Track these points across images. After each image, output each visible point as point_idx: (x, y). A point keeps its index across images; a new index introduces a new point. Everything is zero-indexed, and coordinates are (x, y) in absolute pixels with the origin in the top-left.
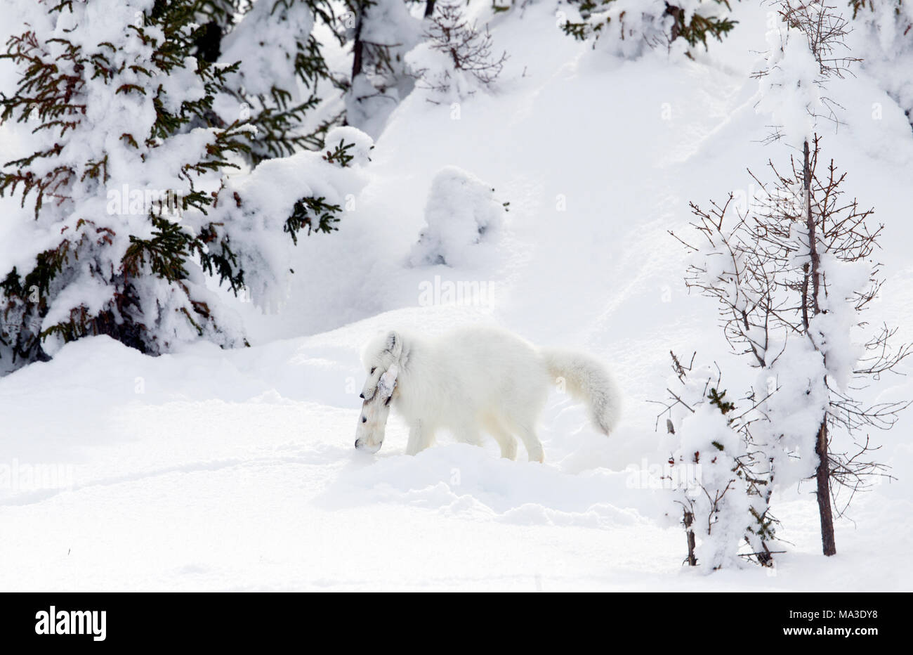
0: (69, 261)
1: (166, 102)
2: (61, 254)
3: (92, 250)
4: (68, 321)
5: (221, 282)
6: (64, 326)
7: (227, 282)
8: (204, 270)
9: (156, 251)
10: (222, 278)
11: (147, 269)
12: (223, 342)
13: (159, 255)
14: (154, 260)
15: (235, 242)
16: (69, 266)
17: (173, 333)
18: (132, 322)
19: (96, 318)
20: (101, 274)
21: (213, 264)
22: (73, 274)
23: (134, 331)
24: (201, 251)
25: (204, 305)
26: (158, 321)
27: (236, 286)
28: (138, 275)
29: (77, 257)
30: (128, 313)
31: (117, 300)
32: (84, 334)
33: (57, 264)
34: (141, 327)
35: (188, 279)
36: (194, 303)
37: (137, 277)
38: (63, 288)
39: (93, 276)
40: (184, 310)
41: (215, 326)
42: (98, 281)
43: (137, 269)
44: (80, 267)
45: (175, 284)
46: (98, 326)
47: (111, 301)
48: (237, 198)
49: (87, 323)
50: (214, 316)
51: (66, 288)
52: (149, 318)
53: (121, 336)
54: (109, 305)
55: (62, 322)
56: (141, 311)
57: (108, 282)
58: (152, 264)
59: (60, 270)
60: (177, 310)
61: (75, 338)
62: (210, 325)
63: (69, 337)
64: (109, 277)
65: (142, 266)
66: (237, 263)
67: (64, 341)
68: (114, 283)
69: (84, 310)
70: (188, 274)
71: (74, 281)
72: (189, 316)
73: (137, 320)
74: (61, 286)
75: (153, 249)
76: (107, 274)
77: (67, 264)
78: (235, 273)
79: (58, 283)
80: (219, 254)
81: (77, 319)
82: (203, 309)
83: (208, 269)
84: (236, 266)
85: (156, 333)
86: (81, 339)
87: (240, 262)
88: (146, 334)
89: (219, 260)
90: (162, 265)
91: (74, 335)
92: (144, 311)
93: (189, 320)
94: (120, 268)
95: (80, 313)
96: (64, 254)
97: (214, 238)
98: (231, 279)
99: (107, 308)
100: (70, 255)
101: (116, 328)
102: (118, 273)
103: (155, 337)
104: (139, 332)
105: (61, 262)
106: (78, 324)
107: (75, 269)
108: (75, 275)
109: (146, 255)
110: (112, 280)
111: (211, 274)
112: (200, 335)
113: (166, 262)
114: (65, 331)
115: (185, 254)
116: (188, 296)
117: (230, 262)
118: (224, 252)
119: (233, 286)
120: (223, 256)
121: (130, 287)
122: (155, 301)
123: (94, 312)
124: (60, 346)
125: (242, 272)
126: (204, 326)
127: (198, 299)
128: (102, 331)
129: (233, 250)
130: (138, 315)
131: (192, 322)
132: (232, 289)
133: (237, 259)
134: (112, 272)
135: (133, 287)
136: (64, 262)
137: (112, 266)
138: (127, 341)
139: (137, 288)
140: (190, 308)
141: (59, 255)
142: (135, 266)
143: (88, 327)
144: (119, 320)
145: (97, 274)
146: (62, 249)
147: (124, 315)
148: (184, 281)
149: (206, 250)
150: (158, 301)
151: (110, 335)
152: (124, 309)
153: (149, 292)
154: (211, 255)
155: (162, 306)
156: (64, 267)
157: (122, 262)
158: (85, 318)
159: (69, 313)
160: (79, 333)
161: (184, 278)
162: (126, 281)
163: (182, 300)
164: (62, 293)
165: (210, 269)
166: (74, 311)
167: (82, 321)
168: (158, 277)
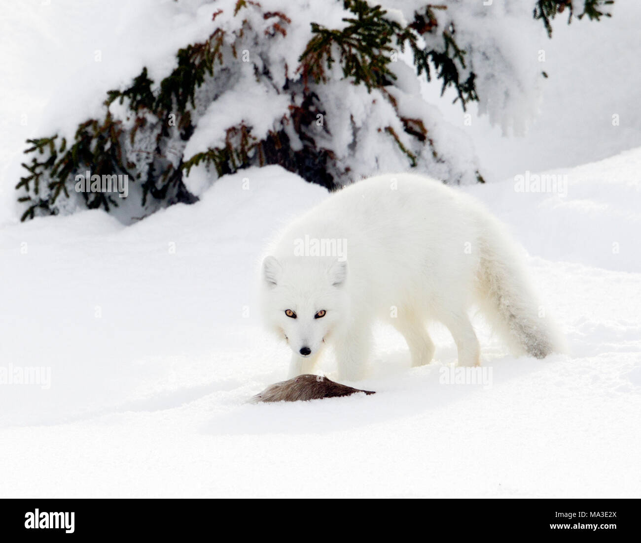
0: (224, 59)
2: (212, 50)
3: (256, 44)
4: (222, 146)
5: (443, 89)
6: (216, 153)
7: (452, 91)
8: (419, 73)
9: (351, 45)
10: (445, 84)
11: (336, 71)
12: (446, 177)
13: (354, 51)
14: (346, 58)
15: (463, 33)
16: (224, 66)
17: (373, 164)
18: (315, 147)
19: (263, 141)
20: (270, 78)
21: (432, 65)
22: (230, 77)
23: (317, 161)
24: (414, 46)
25: (419, 123)
26: (353, 146)
27: (465, 96)
28: (324, 79)
29: (235, 53)
30: (309, 134)
31: (293, 116)
32: (246, 165)
33: (207, 64)
34: (328, 154)
35: (397, 86)
36: (405, 121)
37: (321, 82)
38: (216, 98)
39: (258, 81)
40: (390, 130)
41: (435, 154)
42: (265, 89)
43: (322, 71)
44: (240, 69)
45: (376, 93)
46: (266, 154)
47: (284, 117)
49: (249, 149)
50: (433, 137)
51: (220, 99)
52: (339, 143)
53: (299, 167)
54: (282, 122)
55: (213, 147)
56: (328, 132)
57: (281, 89)
58: (344, 65)
59: (211, 73)
60: (379, 130)
61: (233, 170)
62: (427, 152)
63: (224, 169)
64: (282, 83)
65: (330, 67)
66: (466, 63)
67: (216, 174)
68: (289, 91)
69: (246, 131)
70: (395, 78)
71: (232, 88)
72: (397, 139)
73: (322, 144)
74: (211, 95)
75: (345, 42)
76: (279, 79)
77: (221, 63)
78: (463, 77)
79: (207, 91)
80: (441, 50)
81: (235, 143)
82: (417, 128)
83: (424, 71)
84: (464, 67)
85: (349, 163)
86: (241, 172)
87: (471, 62)
88: (334, 165)
89: (440, 59)
90: (358, 66)
91: (231, 165)
92: (332, 131)
93: (397, 145)
94: (298, 70)
95: (240, 135)
96: (217, 50)
97: (434, 28)
98: (458, 86)
99: (279, 128)
100: (225, 51)
101: (292, 155)
102: (295, 76)
103: (348, 170)
104: (325, 162)
105: (212, 61)
106: (236, 150)
107: (232, 71)
108: (232, 80)
109: (335, 50)
110: (286, 88)
111: (429, 79)
112: (414, 165)
113: (364, 61)
114: (218, 160)
115: (390, 49)
116: (397, 110)
117: (457, 61)
118: (447, 47)
119: (461, 96)
120: (446, 53)
121: (310, 98)
122: (349, 117)
123: (260, 132)
124: (211, 183)
125: (473, 76)
126: (419, 153)
127: (410, 112)
128: (271, 161)
129: (461, 44)
130: (323, 137)
131: (402, 147)
132: (459, 101)
133: (466, 58)
134: (286, 75)
135: (317, 97)
136: (216, 60)
137: (286, 67)
138: (308, 174)
139: (322, 98)
140: (398, 127)
141: (209, 51)
142: (320, 67)
143: (251, 154)
144: (296, 144)
145: (264, 78)
146: (214, 43)
147: (302, 137)
148: (390, 89)
149: (421, 43)
150: (352, 117)
151: (284, 165)
152: (303, 129)
153: (339, 105)
154: (428, 51)
155: (359, 124)
156: (216, 68)
157: (300, 61)
158: (247, 141)
159: (224, 135)
160: (238, 163)
161: (390, 83)
162: (306, 89)
163: (387, 115)
164: (214, 106)
165: (428, 71)
166: (231, 131)
167: (243, 146)
168: (352, 82)
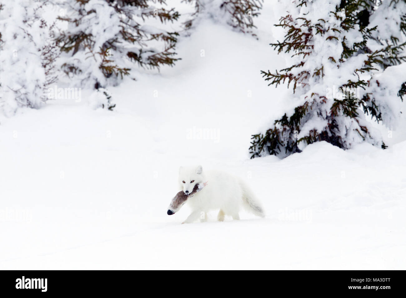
0: (308, 110)
1: (347, 43)
2: (305, 108)
3: (318, 106)
4: (308, 135)
5: (372, 117)
6: (307, 138)
7: (375, 118)
8: (365, 113)
9: (345, 105)
10: (372, 116)
11: (341, 113)
12: (373, 143)
13: (346, 107)
14: (344, 109)
15: (377, 101)
16: (308, 112)
17: (352, 140)
18: (335, 135)
19: (320, 134)
20: (322, 116)
21: (368, 110)
22: (310, 116)
23: (336, 139)
24: (363, 105)
25: (365, 127)
26: (346, 135)
27: (378, 119)
28: (338, 115)
29: (311, 108)
30: (334, 132)
31: (329, 126)
32: (315, 141)
33: (303, 112)
34: (339, 137)
35: (359, 117)
36: (361, 127)
37: (337, 116)
38: (306, 122)
39: (318, 116)
40: (357, 130)
41: (370, 136)
42: (320, 119)
43: (337, 113)
44: (313, 113)
45: (353, 119)
46: (321, 137)
47: (326, 127)
48: (378, 83)
49: (316, 136)
50: (369, 132)
51: (308, 122)
52: (342, 134)
53: (331, 141)
54: (326, 128)
55: (306, 136)
56: (339, 131)
57: (325, 119)
58: (343, 111)
59: (305, 114)
60: (354, 130)
61: (312, 143)
62: (368, 136)
63: (309, 142)
64: (325, 117)
65: (339, 111)
66: (379, 110)
67: (307, 144)
68: (328, 119)
69: (315, 131)
70: (358, 114)
71: (311, 119)
72: (359, 132)
73: (337, 134)
74: (305, 121)
75: (344, 104)
76: (324, 115)
77: (308, 111)
78: (378, 114)
79: (304, 120)
80: (371, 106)
81: (312, 134)
82: (365, 129)
83: (366, 113)
84: (378, 111)
85: (345, 140)
86: (314, 143)
87: (380, 109)
88: (341, 140)
89: (371, 109)
90: (348, 111)
91: (311, 141)
92: (340, 130)
93: (359, 134)
94: (330, 113)
95: (314, 132)
96: (306, 108)
97: (369, 100)
98: (376, 117)
99: (325, 130)
100: (309, 108)
101: (329, 138)
102: (329, 115)
103: (345, 142)
104: (338, 139)
105: (305, 111)
106: (312, 137)
107: (311, 114)
108: (311, 116)
109: (341, 106)
110: (327, 118)
111: (368, 115)
112: (364, 140)
113: (349, 110)
114: (307, 140)
115: (357, 107)
116: (359, 124)
117: (376, 109)
118: (373, 105)
119: (377, 119)
120: (373, 107)
121: (334, 121)
122: (345, 126)
123: (319, 131)
124: (305, 146)
125: (380, 113)
126: (365, 136)
127: (363, 125)
128: (323, 139)
129: (377, 104)
130: (337, 132)
131: (360, 135)
132: (377, 121)
133: (378, 108)
134: (327, 114)
135: (335, 121)
136: (306, 111)
137: (326, 112)
138: (333, 143)
139: (337, 121)
140: (359, 129)
141: (304, 108)
142: (336, 112)
143: (317, 138)
144: (330, 135)
145: (320, 116)
146: (305, 106)
147: (332, 132)
148: (357, 118)
149: (365, 104)
150: (346, 126)
151: (326, 141)
152: (332, 130)
153: (342, 123)
154: (367, 106)
155: (348, 128)
156: (306, 113)
157: (331, 109)
158: (315, 134)
159: (309, 132)
160: (313, 141)
161: (356, 116)
162: (332, 118)
163: (356, 126)
164: (306, 124)
165: (367, 112)
166: (311, 131)
167: (314, 135)
168: (346, 116)
